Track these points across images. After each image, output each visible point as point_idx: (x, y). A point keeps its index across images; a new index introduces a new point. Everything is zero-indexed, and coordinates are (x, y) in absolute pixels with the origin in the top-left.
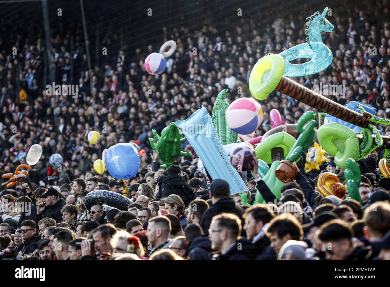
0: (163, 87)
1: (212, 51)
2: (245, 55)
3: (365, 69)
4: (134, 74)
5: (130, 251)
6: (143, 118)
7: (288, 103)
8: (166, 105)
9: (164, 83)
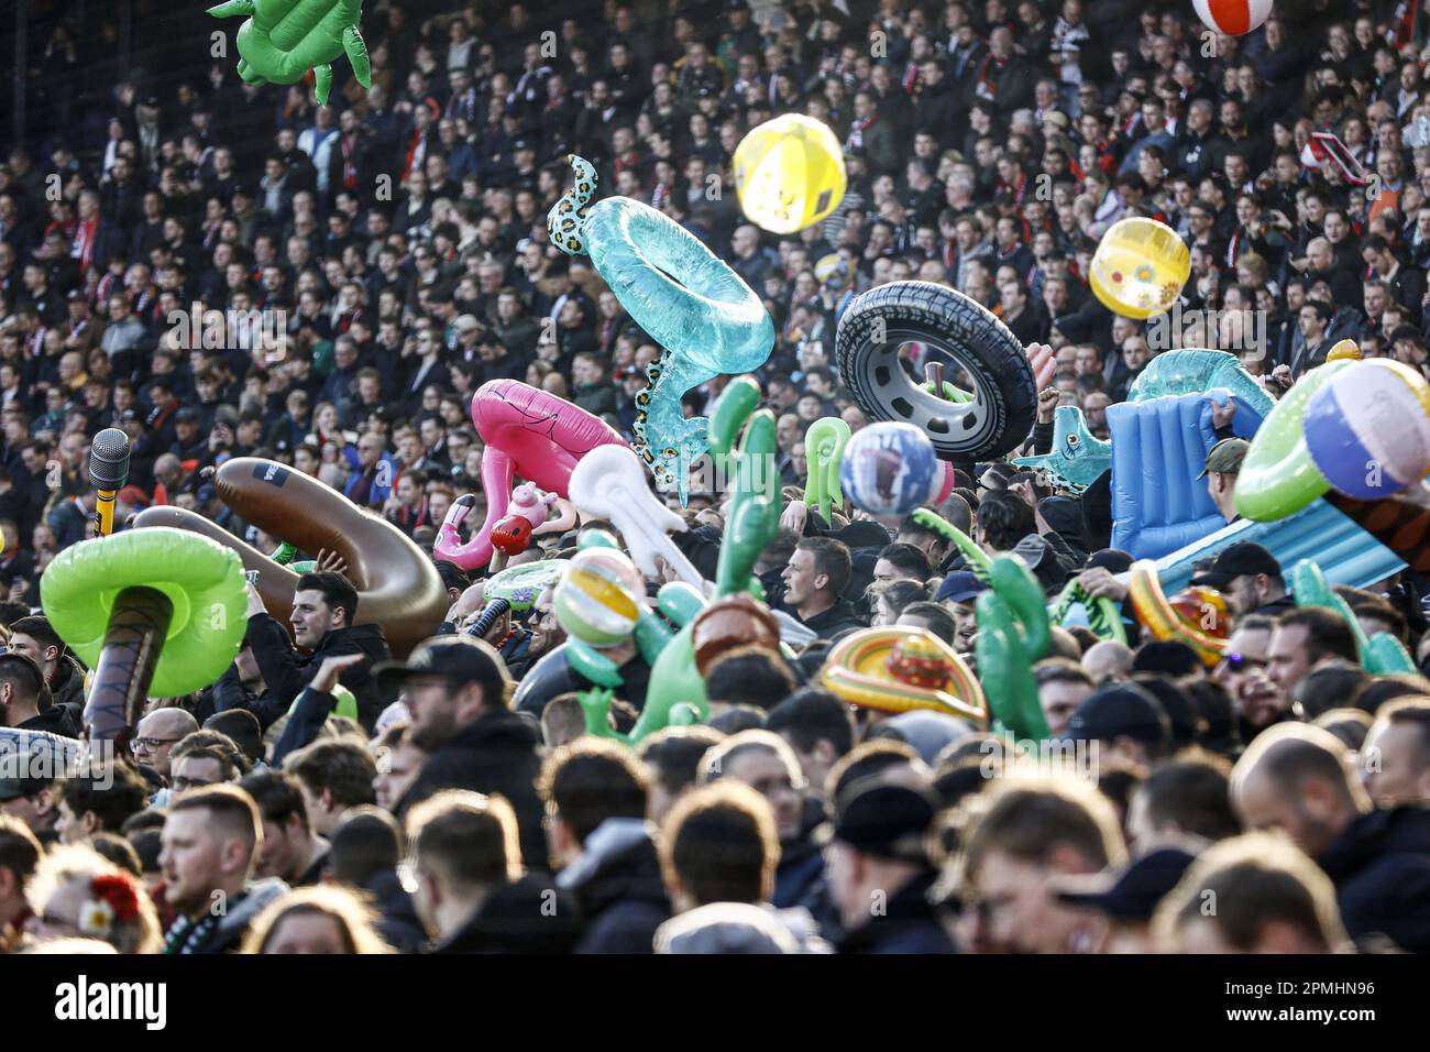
0: (295, 248)
1: (503, 99)
2: (643, 123)
3: (1124, 189)
4: (173, 190)
5: (92, 928)
6: (206, 376)
7: (812, 325)
8: (305, 321)
9: (301, 232)
